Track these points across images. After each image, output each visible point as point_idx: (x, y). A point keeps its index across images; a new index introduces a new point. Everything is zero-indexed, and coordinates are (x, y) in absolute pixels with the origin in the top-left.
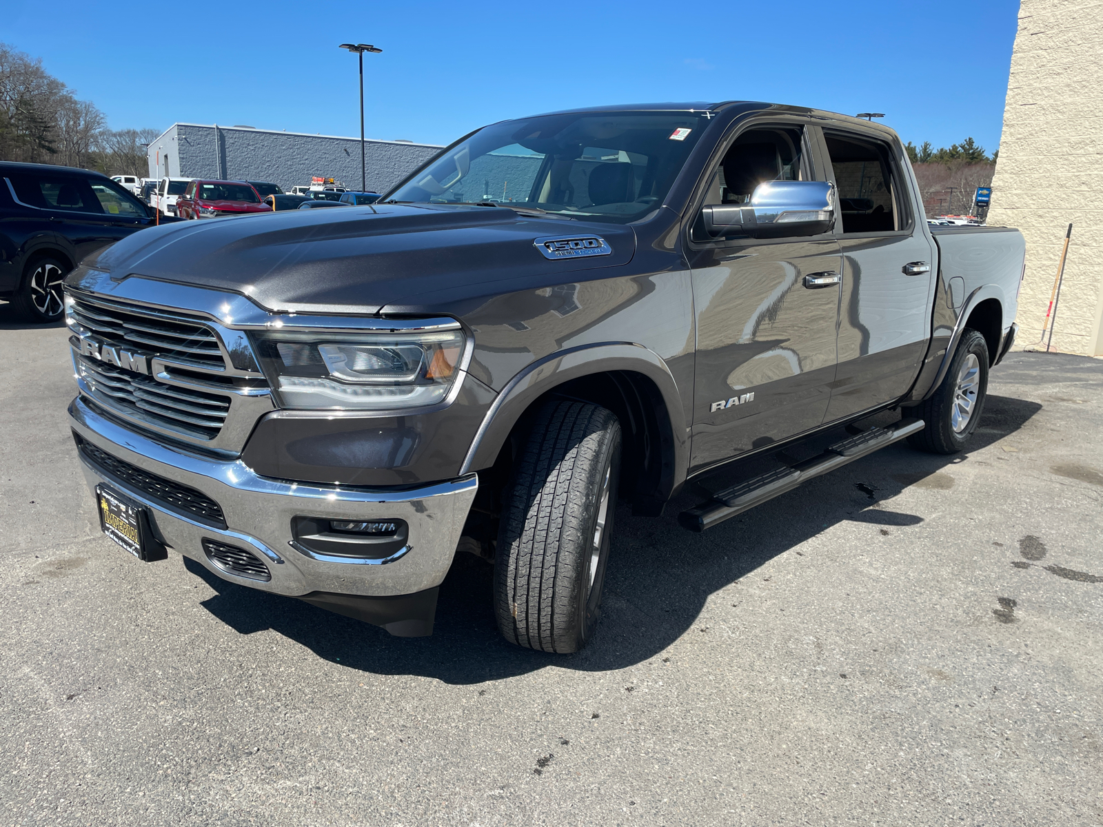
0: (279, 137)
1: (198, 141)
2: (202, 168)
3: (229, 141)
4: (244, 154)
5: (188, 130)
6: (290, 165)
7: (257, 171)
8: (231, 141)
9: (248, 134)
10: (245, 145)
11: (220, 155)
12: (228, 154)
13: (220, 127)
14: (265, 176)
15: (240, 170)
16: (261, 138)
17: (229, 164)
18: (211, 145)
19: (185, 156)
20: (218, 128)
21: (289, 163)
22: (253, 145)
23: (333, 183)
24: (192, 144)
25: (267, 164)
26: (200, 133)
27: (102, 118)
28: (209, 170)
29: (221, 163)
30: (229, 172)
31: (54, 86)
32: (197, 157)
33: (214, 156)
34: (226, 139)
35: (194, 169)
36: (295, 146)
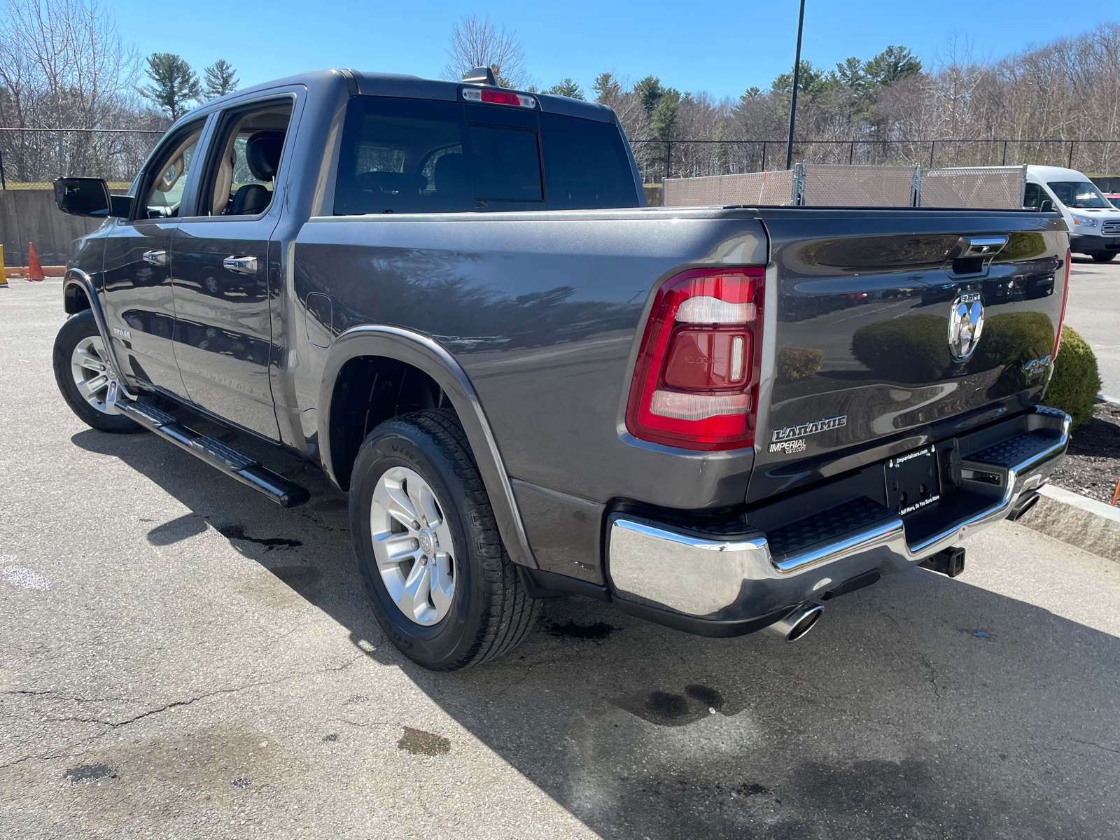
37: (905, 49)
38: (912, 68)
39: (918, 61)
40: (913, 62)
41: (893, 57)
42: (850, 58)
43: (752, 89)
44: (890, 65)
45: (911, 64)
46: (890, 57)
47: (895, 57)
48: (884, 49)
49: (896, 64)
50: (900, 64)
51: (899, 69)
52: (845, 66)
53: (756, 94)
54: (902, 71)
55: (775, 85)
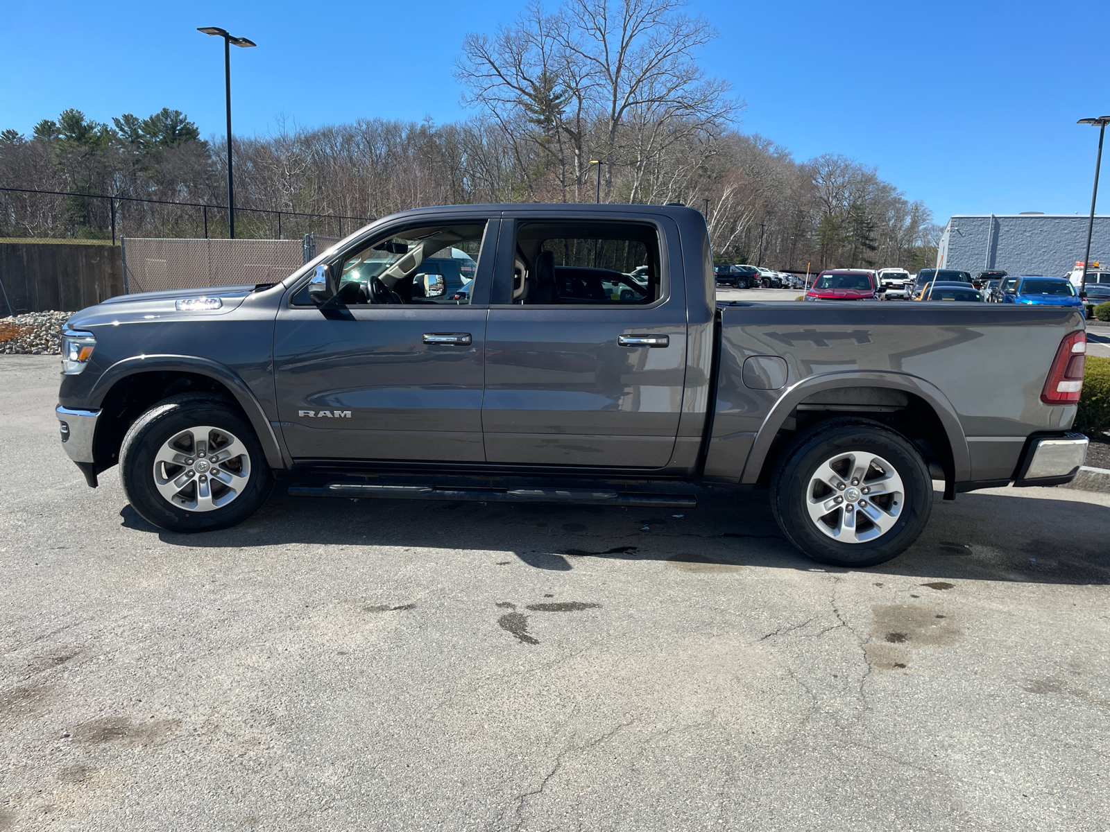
0: (1062, 221)
1: (970, 232)
2: (970, 257)
3: (1003, 229)
4: (1018, 241)
5: (963, 221)
6: (1071, 250)
7: (1030, 258)
8: (1006, 229)
9: (1026, 221)
10: (1020, 232)
11: (991, 244)
12: (1000, 242)
13: (996, 216)
14: (1038, 263)
15: (1011, 258)
16: (1041, 223)
17: (1000, 252)
18: (983, 235)
19: (954, 247)
20: (994, 217)
21: (1069, 247)
22: (1030, 231)
23: (1098, 268)
24: (963, 235)
25: (1043, 250)
26: (974, 223)
27: (928, 215)
28: (977, 259)
29: (991, 251)
30: (998, 260)
31: (885, 189)
32: (966, 247)
33: (985, 245)
34: (1001, 227)
35: (961, 259)
36: (1080, 229)
37: (181, 113)
38: (191, 133)
39: (195, 127)
40: (191, 127)
41: (169, 119)
42: (126, 114)
43: (8, 132)
44: (167, 127)
45: (188, 129)
46: (166, 119)
47: (172, 120)
48: (159, 111)
49: (174, 128)
50: (178, 128)
51: (177, 132)
52: (122, 121)
53: (14, 138)
54: (180, 134)
55: (37, 131)
